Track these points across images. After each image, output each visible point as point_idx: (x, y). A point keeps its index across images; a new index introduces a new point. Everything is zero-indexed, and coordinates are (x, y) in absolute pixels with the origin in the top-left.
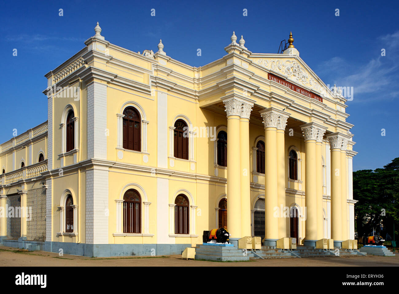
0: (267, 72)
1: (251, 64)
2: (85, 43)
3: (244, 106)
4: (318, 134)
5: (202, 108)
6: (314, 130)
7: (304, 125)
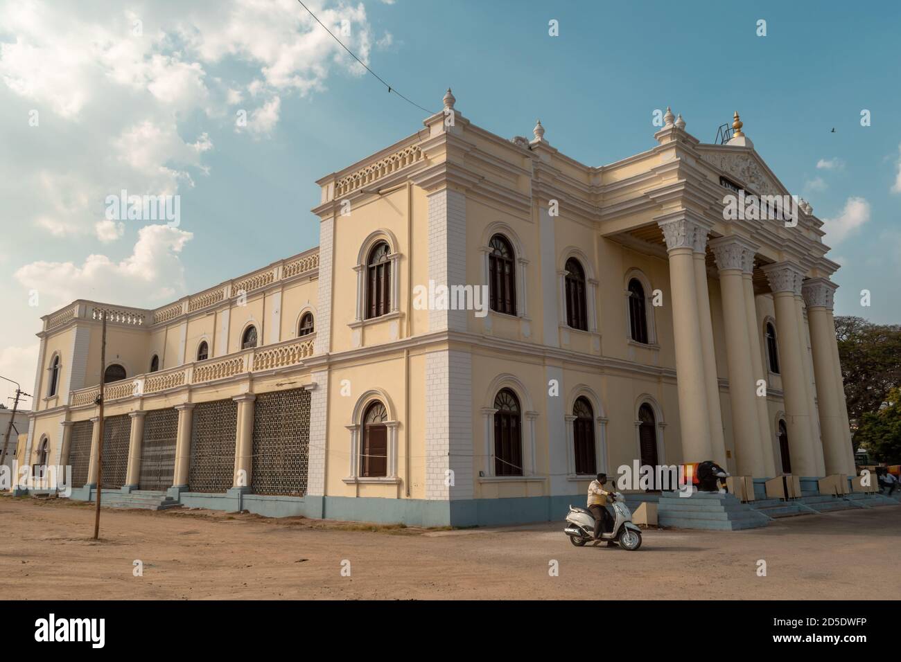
0: (718, 175)
1: (699, 163)
2: (425, 123)
3: (697, 232)
4: (795, 281)
5: (605, 237)
6: (790, 275)
7: (773, 265)
